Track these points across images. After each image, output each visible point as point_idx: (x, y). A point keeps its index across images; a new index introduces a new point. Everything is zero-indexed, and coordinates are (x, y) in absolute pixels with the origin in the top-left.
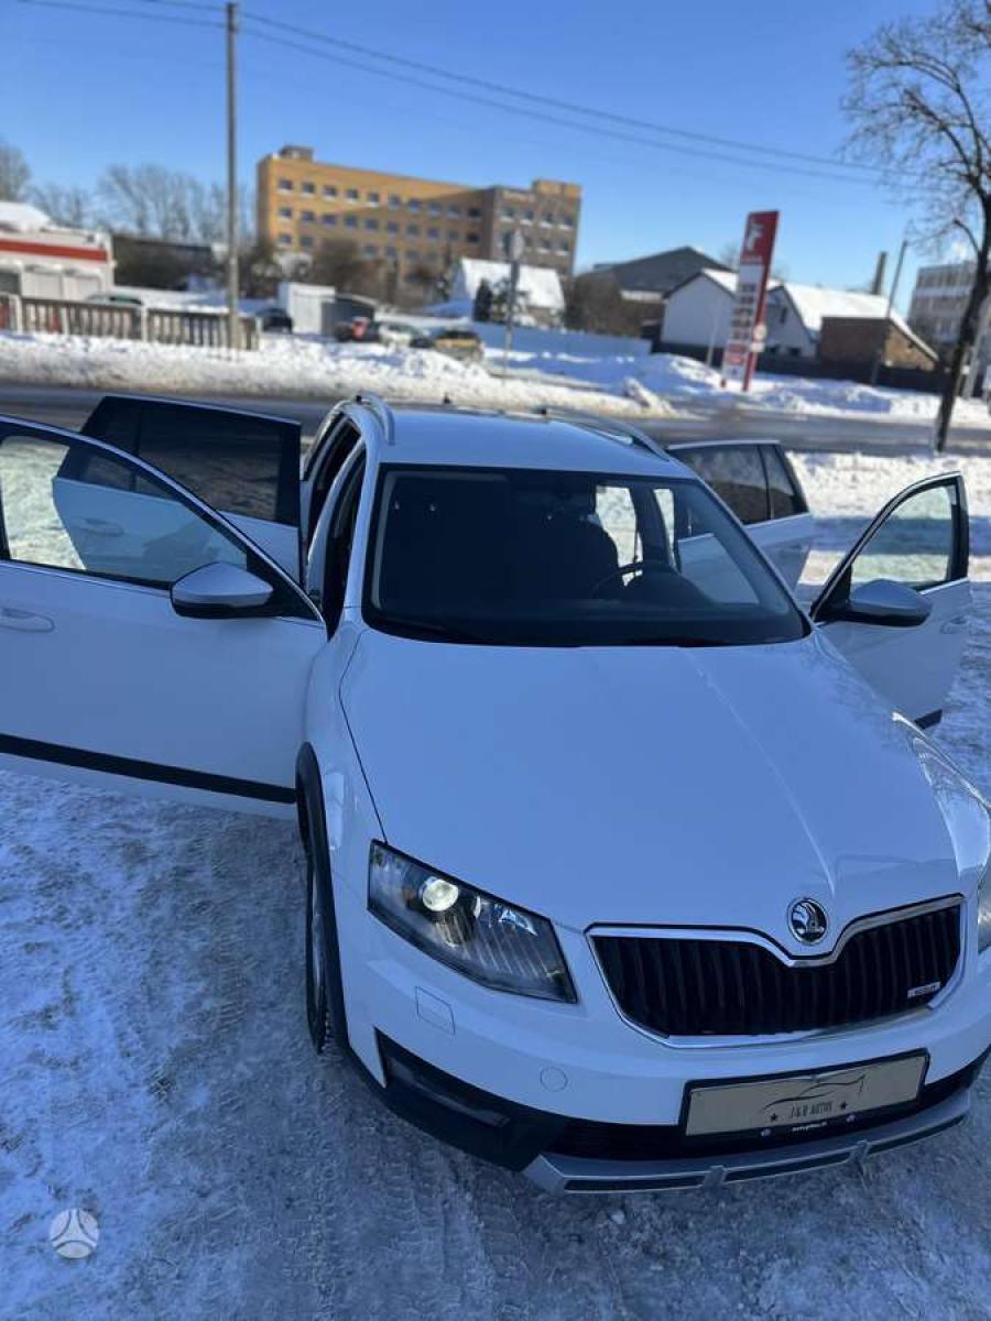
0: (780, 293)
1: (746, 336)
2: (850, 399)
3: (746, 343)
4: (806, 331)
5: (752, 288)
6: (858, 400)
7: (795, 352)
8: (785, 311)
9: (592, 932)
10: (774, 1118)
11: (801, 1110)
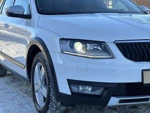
9: (115, 42)
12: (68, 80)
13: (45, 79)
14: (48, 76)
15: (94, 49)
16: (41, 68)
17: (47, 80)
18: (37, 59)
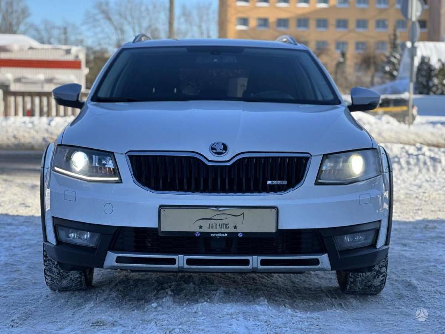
9: (128, 154)
10: (201, 227)
11: (214, 225)
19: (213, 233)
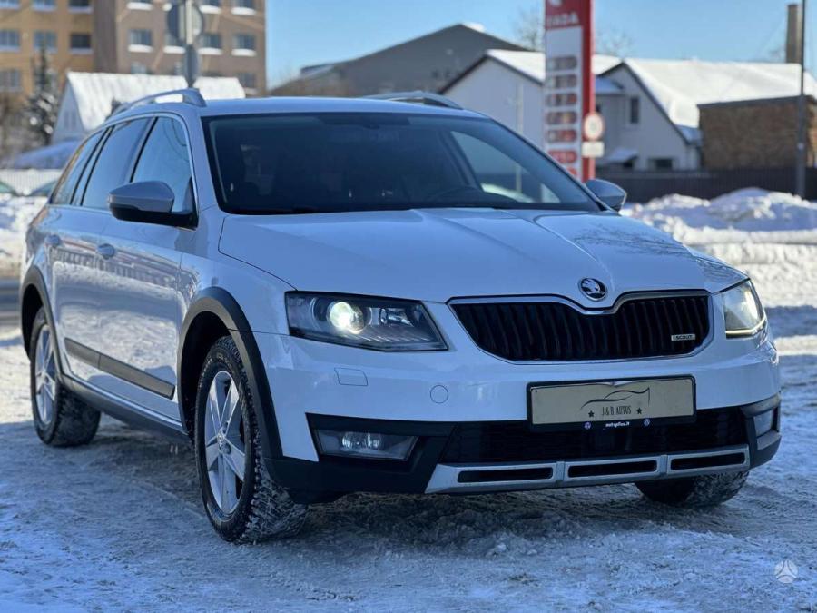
0: (621, 76)
1: (572, 135)
2: (757, 214)
3: (575, 146)
4: (677, 130)
5: (570, 61)
6: (771, 215)
7: (664, 164)
8: (635, 102)
9: (451, 303)
10: (591, 414)
11: (609, 410)
12: (310, 417)
13: (242, 420)
14: (249, 407)
15: (390, 321)
16: (227, 389)
17: (246, 420)
18: (216, 360)
19: (609, 422)
